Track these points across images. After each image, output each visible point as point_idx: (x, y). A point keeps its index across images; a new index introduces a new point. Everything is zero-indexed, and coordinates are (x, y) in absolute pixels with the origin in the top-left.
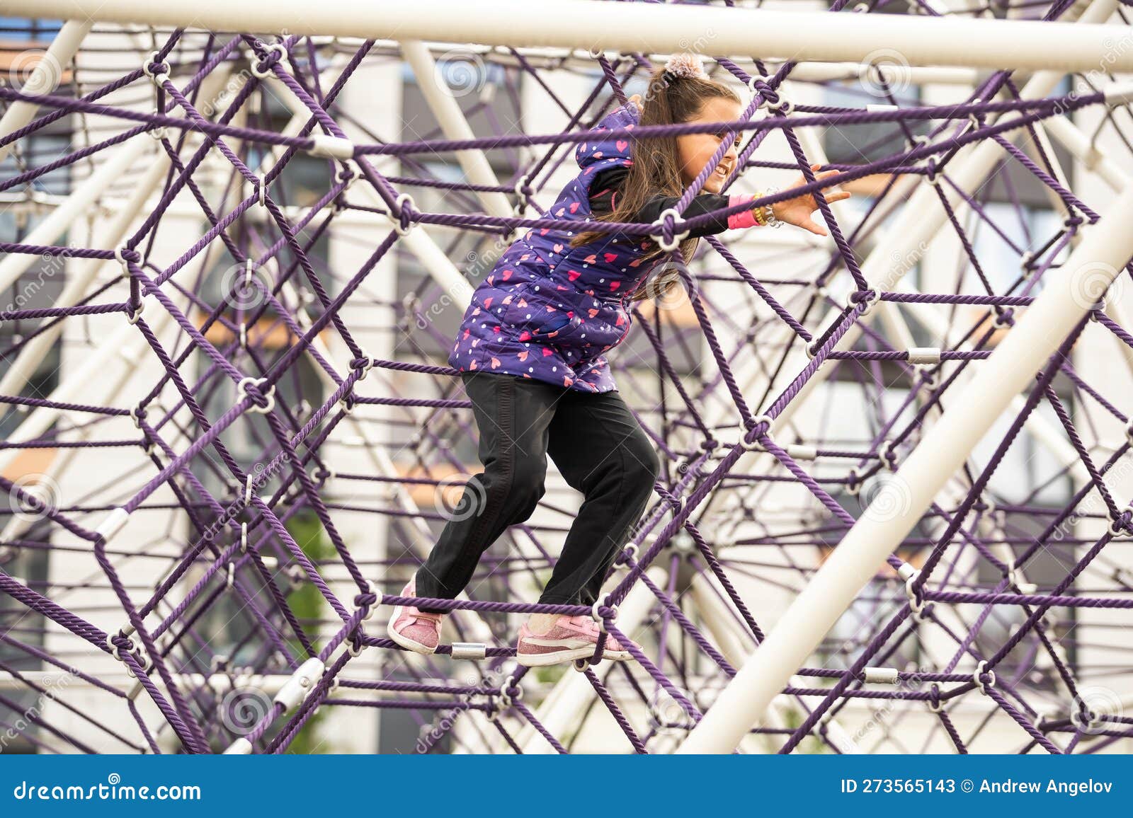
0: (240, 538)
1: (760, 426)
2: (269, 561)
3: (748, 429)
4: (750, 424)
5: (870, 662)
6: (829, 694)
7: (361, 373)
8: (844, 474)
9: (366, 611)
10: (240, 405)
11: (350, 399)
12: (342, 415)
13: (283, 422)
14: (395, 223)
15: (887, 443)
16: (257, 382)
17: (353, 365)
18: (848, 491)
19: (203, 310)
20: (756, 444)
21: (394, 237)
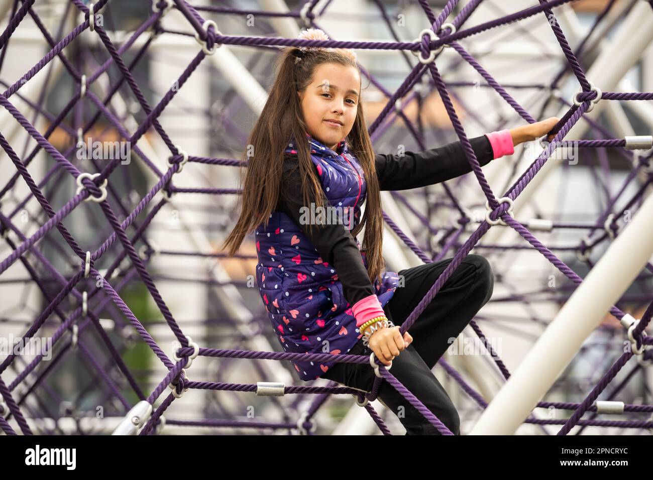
0: (81, 305)
1: (502, 206)
2: (107, 324)
3: (492, 208)
4: (493, 204)
5: (600, 396)
6: (567, 423)
7: (178, 167)
8: (575, 243)
9: (186, 361)
10: (78, 196)
11: (169, 189)
12: (163, 202)
13: (114, 209)
14: (202, 44)
15: (611, 218)
16: (92, 177)
17: (171, 161)
18: (580, 257)
19: (47, 118)
20: (499, 220)
21: (201, 56)
